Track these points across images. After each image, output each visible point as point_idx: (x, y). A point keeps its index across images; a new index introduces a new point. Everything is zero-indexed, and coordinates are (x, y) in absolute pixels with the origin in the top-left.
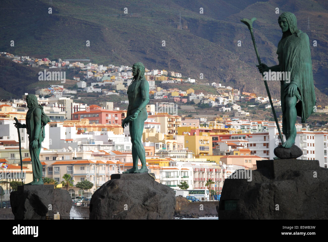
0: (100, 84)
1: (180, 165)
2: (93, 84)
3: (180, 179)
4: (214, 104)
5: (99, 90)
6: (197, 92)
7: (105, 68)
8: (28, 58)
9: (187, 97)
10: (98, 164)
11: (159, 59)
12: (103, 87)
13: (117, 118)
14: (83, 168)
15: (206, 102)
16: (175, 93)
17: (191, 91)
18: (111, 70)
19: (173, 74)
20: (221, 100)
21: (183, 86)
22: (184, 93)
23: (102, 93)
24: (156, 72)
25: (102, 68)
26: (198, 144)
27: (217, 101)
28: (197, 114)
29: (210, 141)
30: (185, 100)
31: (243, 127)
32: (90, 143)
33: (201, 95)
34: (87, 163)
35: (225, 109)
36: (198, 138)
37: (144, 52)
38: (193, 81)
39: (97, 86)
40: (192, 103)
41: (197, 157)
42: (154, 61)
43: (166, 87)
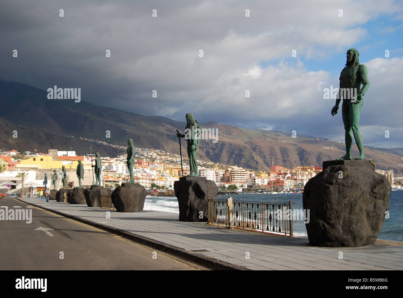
0: (139, 154)
1: (169, 179)
2: (137, 154)
3: (169, 184)
4: (175, 161)
5: (139, 156)
6: (170, 157)
7: (141, 149)
8: (117, 146)
9: (167, 159)
10: (143, 179)
11: (158, 147)
12: (140, 155)
13: (147, 164)
14: (138, 180)
15: (173, 160)
16: (163, 157)
17: (168, 157)
18: (143, 150)
19: (162, 151)
20: (177, 160)
21: (166, 155)
22: (166, 158)
23: (140, 157)
24: (157, 151)
25: (140, 149)
26: (173, 173)
27: (176, 160)
28: (170, 164)
29: (177, 172)
30: (166, 160)
31: (186, 168)
32: (139, 172)
33: (171, 158)
34: (139, 178)
35: (178, 162)
36: (173, 171)
37: (153, 145)
38: (168, 154)
39: (138, 155)
40: (168, 160)
41: (173, 177)
42: (156, 147)
43: (160, 155)
